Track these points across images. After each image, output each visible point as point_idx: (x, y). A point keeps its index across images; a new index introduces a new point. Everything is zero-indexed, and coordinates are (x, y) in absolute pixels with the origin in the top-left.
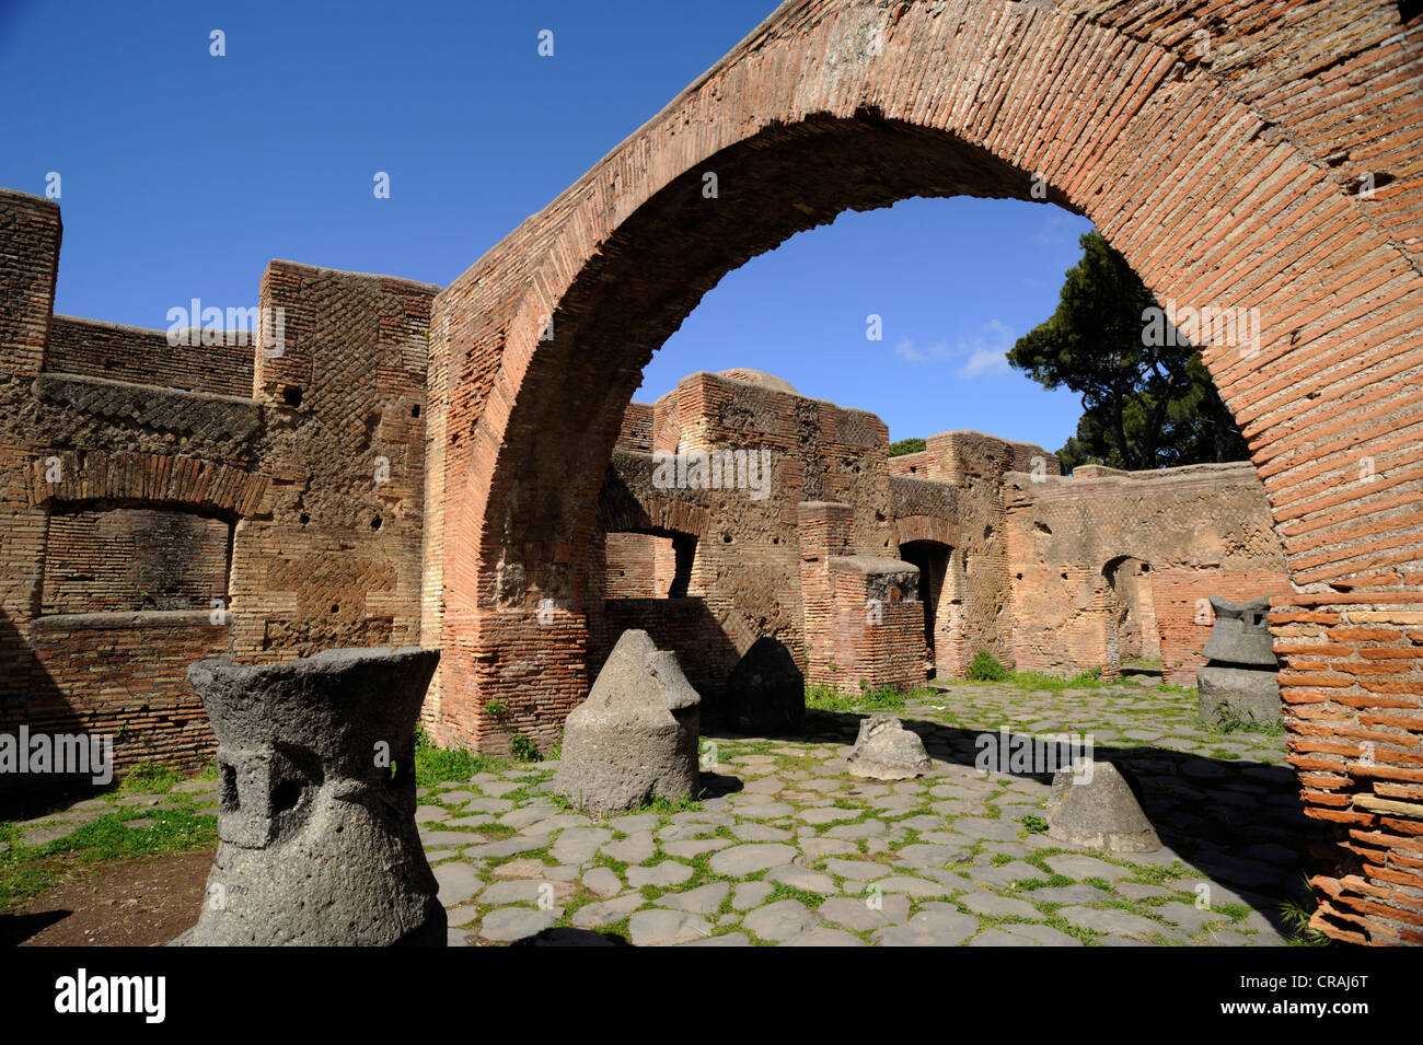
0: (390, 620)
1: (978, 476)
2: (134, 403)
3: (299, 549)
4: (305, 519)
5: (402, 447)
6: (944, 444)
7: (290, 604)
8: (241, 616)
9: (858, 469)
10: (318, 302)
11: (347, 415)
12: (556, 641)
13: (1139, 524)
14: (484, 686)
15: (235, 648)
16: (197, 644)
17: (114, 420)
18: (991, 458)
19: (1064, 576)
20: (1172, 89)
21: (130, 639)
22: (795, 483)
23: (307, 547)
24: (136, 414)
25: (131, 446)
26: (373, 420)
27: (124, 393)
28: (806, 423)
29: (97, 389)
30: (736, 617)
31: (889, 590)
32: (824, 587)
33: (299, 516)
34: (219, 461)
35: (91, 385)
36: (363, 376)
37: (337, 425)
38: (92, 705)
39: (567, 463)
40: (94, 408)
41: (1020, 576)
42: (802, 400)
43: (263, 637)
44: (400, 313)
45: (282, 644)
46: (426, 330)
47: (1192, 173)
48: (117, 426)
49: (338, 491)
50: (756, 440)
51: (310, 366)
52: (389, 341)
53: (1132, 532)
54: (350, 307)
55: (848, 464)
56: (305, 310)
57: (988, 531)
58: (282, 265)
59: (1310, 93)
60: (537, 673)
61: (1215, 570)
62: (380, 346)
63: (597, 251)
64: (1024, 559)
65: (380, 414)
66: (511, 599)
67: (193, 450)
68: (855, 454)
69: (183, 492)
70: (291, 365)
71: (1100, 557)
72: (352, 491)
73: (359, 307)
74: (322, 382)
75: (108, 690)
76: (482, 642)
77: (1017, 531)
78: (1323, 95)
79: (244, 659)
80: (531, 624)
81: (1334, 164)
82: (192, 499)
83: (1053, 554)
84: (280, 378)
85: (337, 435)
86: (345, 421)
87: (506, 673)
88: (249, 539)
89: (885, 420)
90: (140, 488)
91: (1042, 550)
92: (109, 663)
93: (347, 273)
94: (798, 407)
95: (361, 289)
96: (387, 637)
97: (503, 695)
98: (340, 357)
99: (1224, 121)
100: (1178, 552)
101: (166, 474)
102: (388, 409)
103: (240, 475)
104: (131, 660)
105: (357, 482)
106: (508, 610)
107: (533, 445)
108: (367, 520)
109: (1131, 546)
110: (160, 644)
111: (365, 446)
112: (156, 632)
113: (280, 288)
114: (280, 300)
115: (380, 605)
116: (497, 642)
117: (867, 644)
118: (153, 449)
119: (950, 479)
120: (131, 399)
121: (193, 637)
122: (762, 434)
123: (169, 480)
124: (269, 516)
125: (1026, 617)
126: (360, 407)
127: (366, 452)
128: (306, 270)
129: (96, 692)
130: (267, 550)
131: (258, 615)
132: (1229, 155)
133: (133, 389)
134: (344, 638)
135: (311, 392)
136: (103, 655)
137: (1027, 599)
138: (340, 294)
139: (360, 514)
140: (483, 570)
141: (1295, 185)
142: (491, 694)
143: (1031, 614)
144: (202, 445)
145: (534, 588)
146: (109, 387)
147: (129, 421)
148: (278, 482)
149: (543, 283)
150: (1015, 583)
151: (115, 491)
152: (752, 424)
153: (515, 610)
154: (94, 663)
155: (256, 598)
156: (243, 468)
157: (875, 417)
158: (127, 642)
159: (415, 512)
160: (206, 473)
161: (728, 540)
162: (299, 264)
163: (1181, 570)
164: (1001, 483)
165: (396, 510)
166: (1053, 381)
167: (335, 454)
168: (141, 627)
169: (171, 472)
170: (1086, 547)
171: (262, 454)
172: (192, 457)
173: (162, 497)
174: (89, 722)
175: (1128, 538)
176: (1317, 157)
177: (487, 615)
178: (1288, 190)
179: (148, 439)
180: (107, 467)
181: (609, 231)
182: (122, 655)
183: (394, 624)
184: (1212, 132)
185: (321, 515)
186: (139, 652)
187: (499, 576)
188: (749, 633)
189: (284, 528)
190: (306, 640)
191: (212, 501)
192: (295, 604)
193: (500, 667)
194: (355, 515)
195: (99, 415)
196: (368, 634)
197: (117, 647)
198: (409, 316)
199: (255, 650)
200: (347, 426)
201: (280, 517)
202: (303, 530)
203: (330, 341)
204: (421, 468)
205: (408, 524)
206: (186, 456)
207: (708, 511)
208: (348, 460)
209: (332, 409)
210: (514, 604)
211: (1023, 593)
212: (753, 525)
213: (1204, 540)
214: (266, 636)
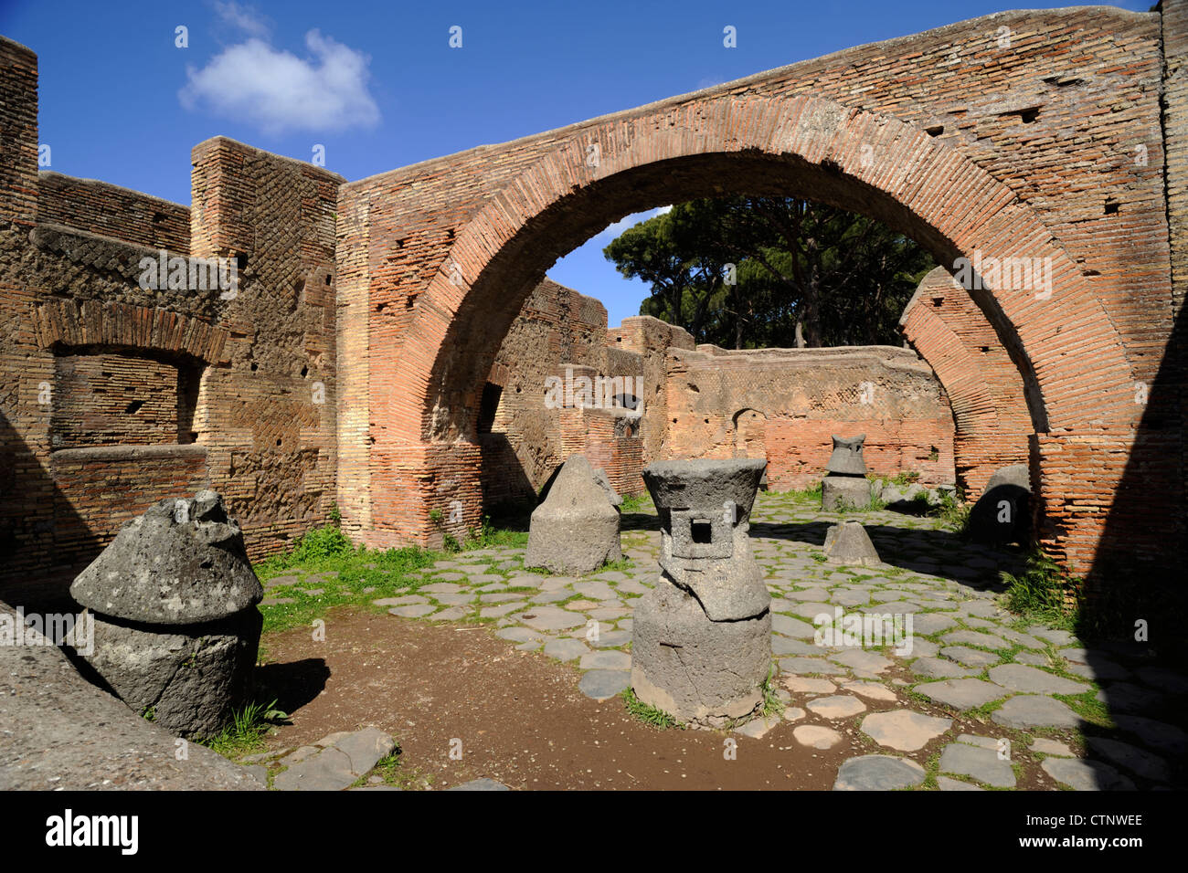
0: (316, 452)
1: (654, 349)
2: (119, 258)
3: (252, 392)
4: (254, 367)
5: (320, 309)
6: (635, 325)
7: (248, 439)
8: (213, 449)
9: (590, 341)
10: (256, 179)
11: (281, 281)
12: (466, 465)
13: (758, 389)
14: (427, 500)
15: (211, 476)
16: (182, 473)
17: (104, 272)
18: (661, 337)
19: (707, 421)
20: (1012, 208)
21: (130, 470)
22: (556, 350)
23: (257, 391)
24: (121, 268)
25: (119, 297)
26: (299, 286)
27: (111, 248)
28: (563, 306)
29: (88, 242)
30: (524, 447)
31: (625, 429)
32: (579, 426)
33: (250, 365)
34: (189, 315)
35: (83, 238)
36: (292, 247)
37: (274, 288)
38: (106, 527)
39: (486, 333)
40: (86, 259)
41: (675, 421)
42: (562, 288)
43: (229, 467)
44: (315, 196)
45: (243, 472)
46: (334, 212)
47: (1020, 250)
48: (105, 278)
49: (277, 345)
50: (535, 316)
51: (253, 235)
52: (307, 218)
53: (754, 393)
54: (280, 187)
55: (585, 337)
56: (248, 185)
57: (658, 388)
58: (229, 142)
59: (1072, 230)
60: (455, 488)
61: (803, 419)
62: (303, 223)
63: (572, 191)
64: (679, 409)
65: (304, 280)
66: (440, 434)
67: (168, 304)
68: (589, 330)
69: (163, 340)
70: (239, 234)
71: (732, 408)
72: (286, 344)
73: (287, 187)
74: (262, 250)
75: (117, 515)
76: (426, 466)
77: (675, 389)
78: (1078, 232)
79: (217, 485)
80: (453, 452)
81: (1079, 262)
82: (171, 347)
83: (700, 406)
84: (232, 244)
85: (275, 297)
86: (280, 285)
87: (440, 489)
88: (216, 384)
89: (606, 306)
90: (130, 336)
91: (692, 403)
92: (115, 491)
93: (277, 156)
94: (559, 293)
95: (288, 172)
96: (314, 465)
97: (438, 505)
98: (275, 230)
99: (1036, 231)
100: (782, 407)
101: (149, 324)
102: (310, 277)
103: (206, 328)
104: (133, 488)
105: (290, 338)
106: (439, 443)
107: (470, 319)
108: (299, 370)
109: (753, 401)
110: (154, 474)
111: (293, 308)
112: (150, 463)
113: (229, 163)
114: (229, 174)
115: (310, 439)
116: (435, 466)
117: (613, 466)
118: (137, 301)
119: (638, 350)
120: (117, 254)
121: (178, 467)
122: (538, 312)
123: (152, 330)
124: (229, 365)
125: (679, 448)
126: (290, 273)
127: (296, 313)
128: (247, 150)
129: (107, 516)
130: (229, 393)
131: (225, 448)
132: (1037, 247)
133: (118, 244)
134: (286, 466)
135: (255, 258)
136: (111, 484)
137: (680, 437)
138: (272, 174)
139: (293, 364)
140: (425, 412)
141: (1064, 267)
142: (432, 504)
143: (682, 447)
144: (175, 300)
145: (453, 426)
146: (98, 241)
147: (117, 275)
148: (235, 335)
149: (507, 202)
150: (671, 425)
151: (110, 338)
152: (533, 304)
153: (443, 442)
154: (104, 491)
155: (223, 434)
156: (207, 321)
157: (601, 304)
158: (129, 472)
159: (330, 363)
160: (180, 325)
161: (519, 390)
162: (242, 144)
163: (783, 418)
164: (666, 355)
165: (317, 362)
166: (630, 273)
167: (274, 313)
168: (139, 460)
169: (153, 322)
170: (722, 401)
171: (220, 310)
172: (168, 310)
173: (147, 345)
174: (104, 542)
175: (751, 397)
176: (1073, 257)
177: (428, 446)
178: (1061, 269)
179: (130, 291)
180: (101, 315)
181: (588, 180)
182: (126, 484)
183: (320, 455)
184: (1030, 234)
185: (266, 365)
186: (139, 481)
187: (435, 418)
188: (531, 459)
189: (241, 375)
190: (260, 468)
191: (186, 349)
192: (251, 438)
193: (436, 485)
194: (290, 365)
195: (91, 267)
196: (302, 463)
197: (121, 477)
198: (321, 198)
199: (225, 477)
200: (282, 290)
201: (237, 365)
202: (254, 377)
203: (267, 215)
204: (333, 328)
205: (326, 373)
206: (163, 309)
207: (508, 369)
208: (283, 318)
209: (270, 274)
210: (441, 438)
211: (677, 432)
212: (533, 380)
213: (799, 400)
214: (232, 465)
